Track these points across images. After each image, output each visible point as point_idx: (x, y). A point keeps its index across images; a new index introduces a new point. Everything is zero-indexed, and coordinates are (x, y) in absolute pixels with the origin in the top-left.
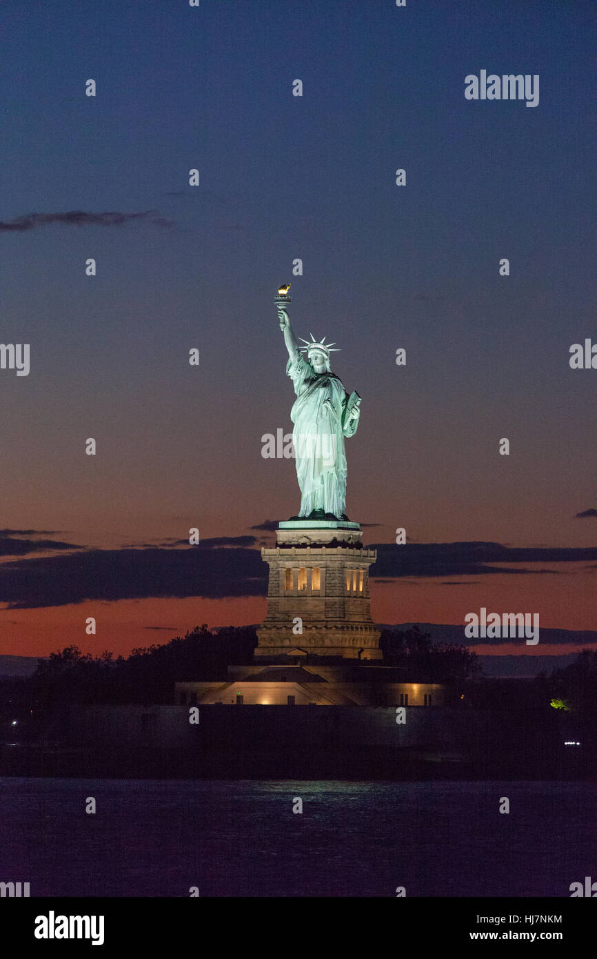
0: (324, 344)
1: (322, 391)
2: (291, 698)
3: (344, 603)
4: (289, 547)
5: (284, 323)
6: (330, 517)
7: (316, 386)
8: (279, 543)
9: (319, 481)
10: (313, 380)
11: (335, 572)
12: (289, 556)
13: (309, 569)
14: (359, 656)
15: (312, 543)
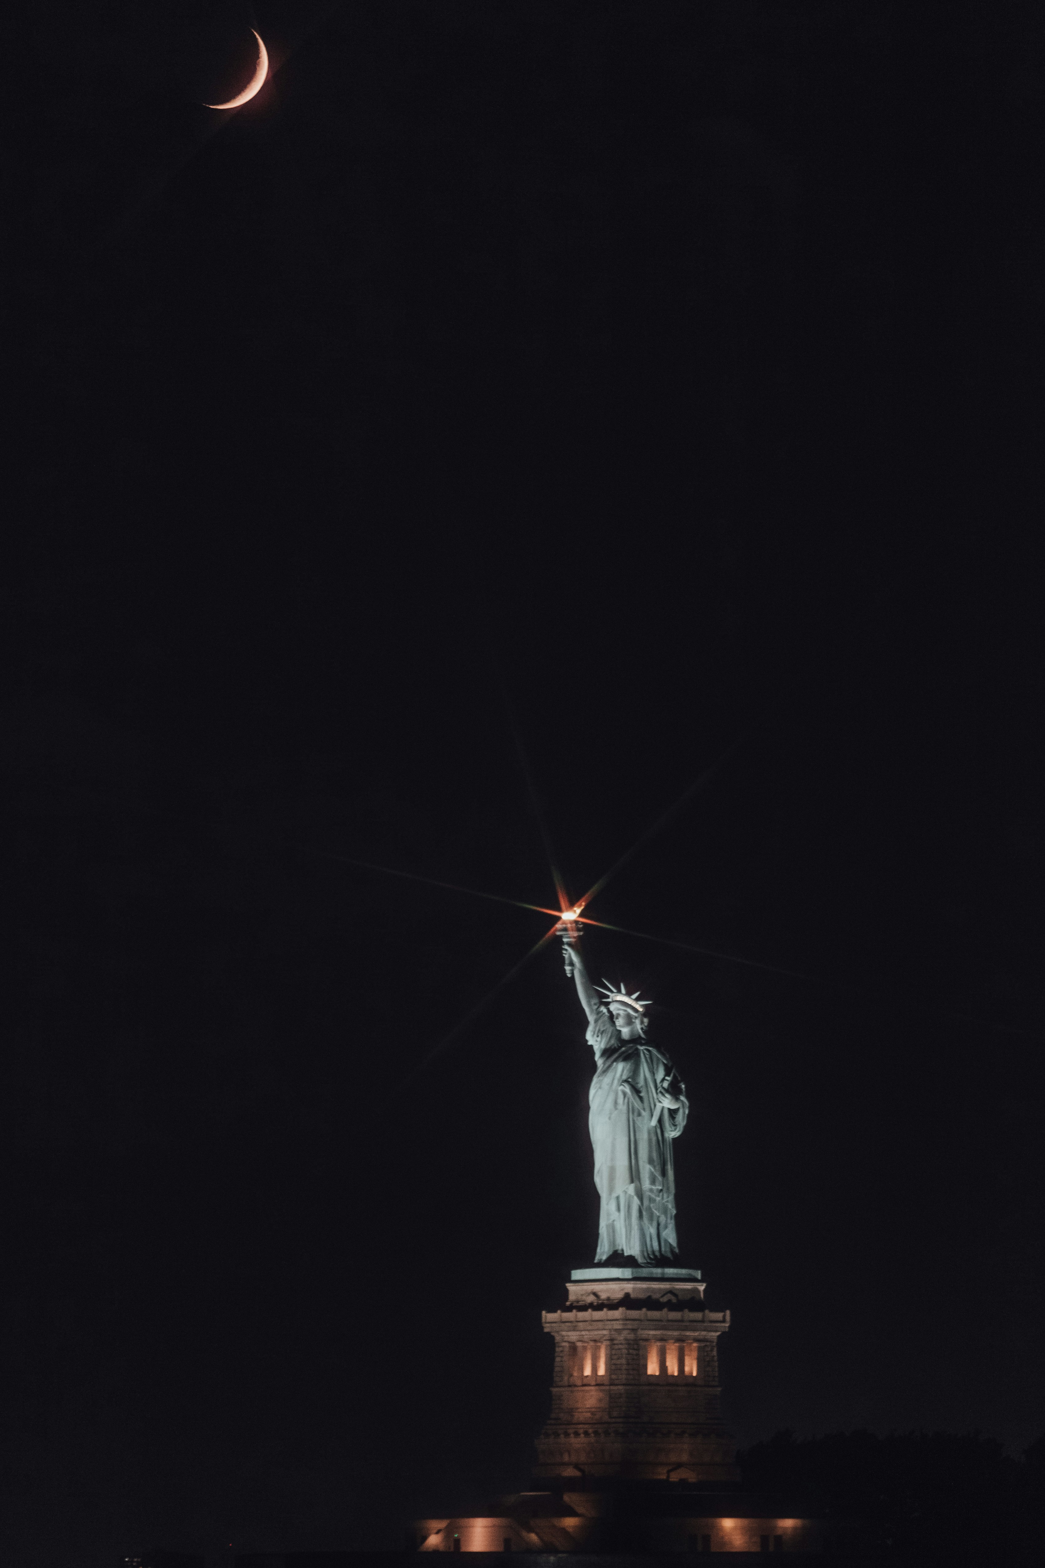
1: (621, 1067)
3: (639, 1396)
5: (572, 965)
7: (615, 1060)
8: (570, 1303)
10: (615, 1051)
11: (621, 1347)
12: (570, 1325)
13: (593, 1343)
14: (668, 1477)
15: (600, 1302)
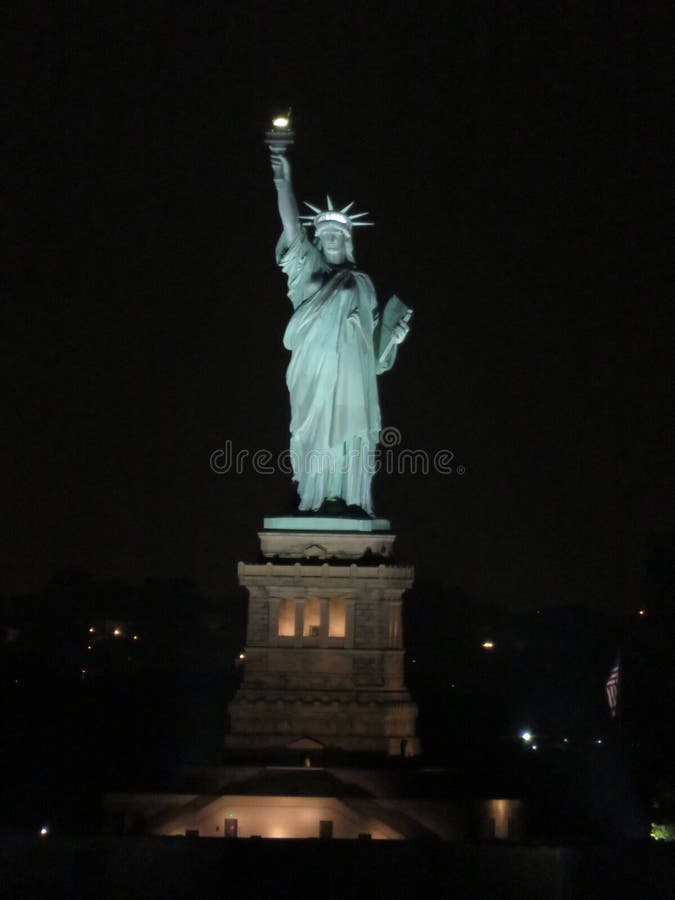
0: (348, 213)
1: (344, 296)
2: (326, 826)
3: (382, 659)
4: (290, 562)
5: (282, 177)
6: (356, 512)
7: (334, 288)
8: (268, 555)
9: (338, 450)
10: (329, 276)
11: (371, 607)
12: (289, 579)
13: (324, 601)
14: (403, 751)
15: (329, 556)
